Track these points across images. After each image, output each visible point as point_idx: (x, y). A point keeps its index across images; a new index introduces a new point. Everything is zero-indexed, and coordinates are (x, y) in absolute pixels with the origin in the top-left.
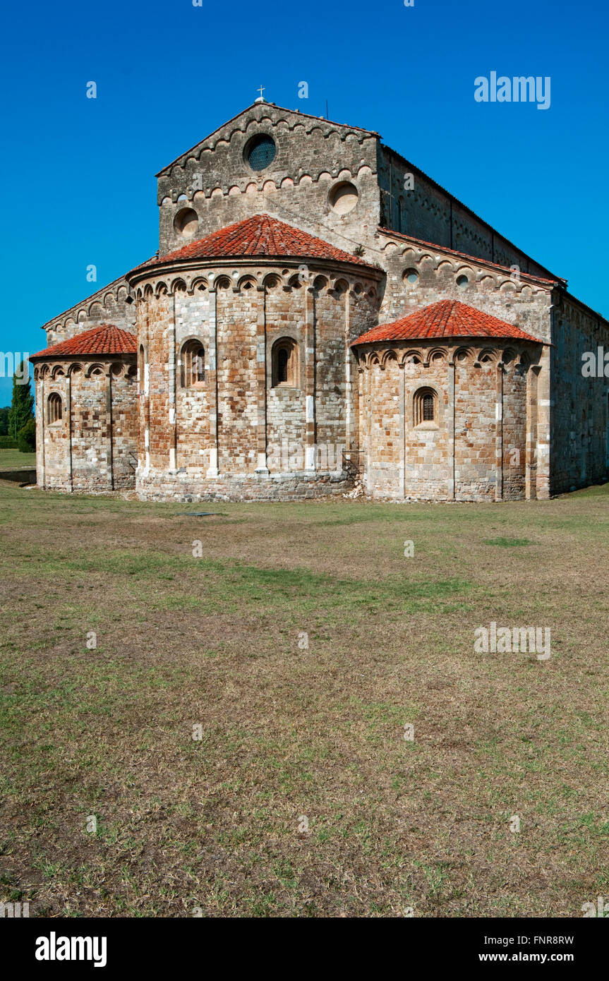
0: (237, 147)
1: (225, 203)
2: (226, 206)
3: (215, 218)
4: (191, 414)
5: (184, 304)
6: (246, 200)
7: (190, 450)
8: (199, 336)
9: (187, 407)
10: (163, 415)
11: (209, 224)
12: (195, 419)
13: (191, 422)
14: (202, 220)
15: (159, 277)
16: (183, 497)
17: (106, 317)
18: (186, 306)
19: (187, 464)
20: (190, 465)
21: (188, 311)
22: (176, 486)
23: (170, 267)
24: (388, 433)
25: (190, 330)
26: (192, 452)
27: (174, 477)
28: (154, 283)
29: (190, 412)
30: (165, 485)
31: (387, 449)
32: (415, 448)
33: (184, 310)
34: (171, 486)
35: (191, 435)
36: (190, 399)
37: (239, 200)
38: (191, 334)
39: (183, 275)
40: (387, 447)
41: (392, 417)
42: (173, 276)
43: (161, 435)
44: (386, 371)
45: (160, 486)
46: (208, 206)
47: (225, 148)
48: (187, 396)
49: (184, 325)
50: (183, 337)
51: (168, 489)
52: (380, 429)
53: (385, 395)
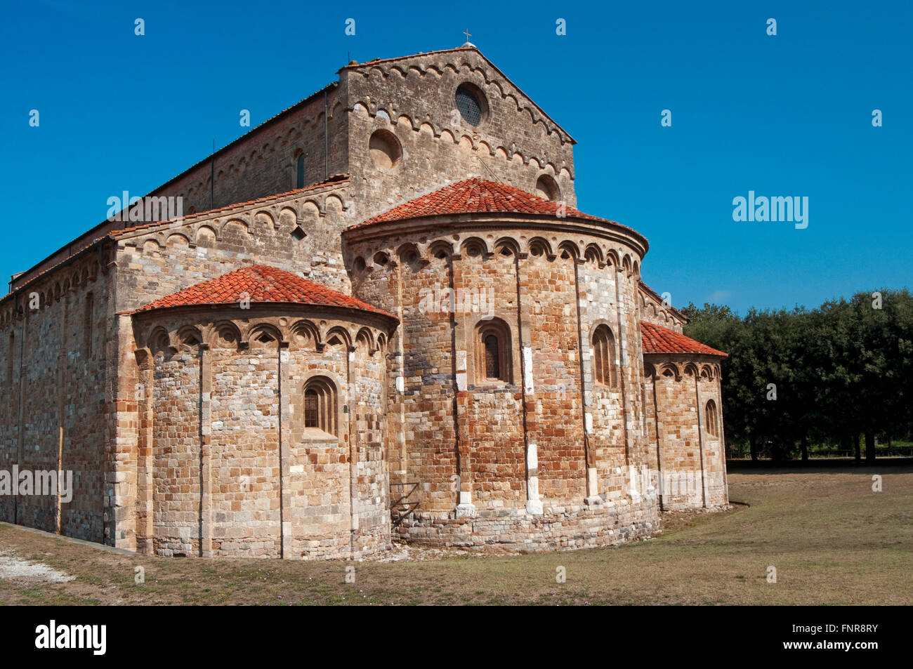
0: (449, 85)
1: (435, 147)
2: (437, 151)
3: (425, 161)
4: (607, 420)
5: (594, 278)
6: (458, 153)
7: (608, 469)
8: (608, 321)
9: (603, 411)
10: (566, 423)
11: (416, 165)
12: (611, 427)
13: (607, 432)
14: (408, 156)
15: (566, 234)
16: (619, 533)
17: (256, 251)
18: (596, 281)
19: (607, 488)
20: (611, 489)
21: (599, 287)
22: (604, 519)
23: (592, 227)
24: (688, 444)
25: (601, 312)
26: (611, 470)
27: (601, 507)
28: (554, 239)
29: (605, 418)
30: (588, 521)
31: (688, 459)
32: (710, 457)
33: (593, 286)
34: (596, 520)
35: (609, 449)
36: (606, 402)
37: (450, 150)
38: (602, 317)
39: (601, 242)
40: (687, 457)
41: (691, 428)
42: (589, 239)
43: (565, 452)
44: (682, 382)
45: (577, 523)
46: (415, 139)
47: (436, 79)
48: (603, 397)
49: (594, 304)
50: (594, 319)
51: (593, 525)
52: (678, 440)
53: (682, 406)
